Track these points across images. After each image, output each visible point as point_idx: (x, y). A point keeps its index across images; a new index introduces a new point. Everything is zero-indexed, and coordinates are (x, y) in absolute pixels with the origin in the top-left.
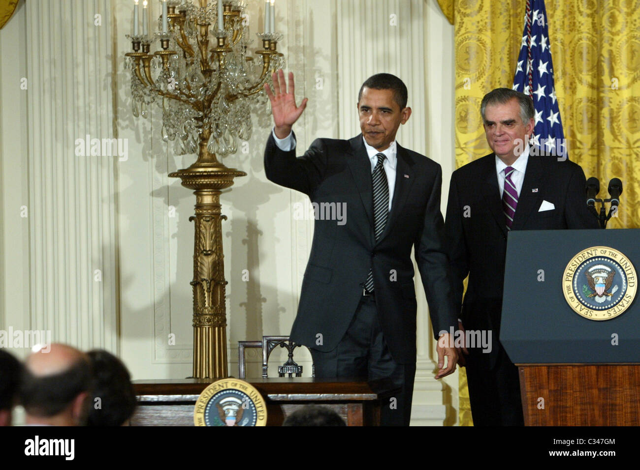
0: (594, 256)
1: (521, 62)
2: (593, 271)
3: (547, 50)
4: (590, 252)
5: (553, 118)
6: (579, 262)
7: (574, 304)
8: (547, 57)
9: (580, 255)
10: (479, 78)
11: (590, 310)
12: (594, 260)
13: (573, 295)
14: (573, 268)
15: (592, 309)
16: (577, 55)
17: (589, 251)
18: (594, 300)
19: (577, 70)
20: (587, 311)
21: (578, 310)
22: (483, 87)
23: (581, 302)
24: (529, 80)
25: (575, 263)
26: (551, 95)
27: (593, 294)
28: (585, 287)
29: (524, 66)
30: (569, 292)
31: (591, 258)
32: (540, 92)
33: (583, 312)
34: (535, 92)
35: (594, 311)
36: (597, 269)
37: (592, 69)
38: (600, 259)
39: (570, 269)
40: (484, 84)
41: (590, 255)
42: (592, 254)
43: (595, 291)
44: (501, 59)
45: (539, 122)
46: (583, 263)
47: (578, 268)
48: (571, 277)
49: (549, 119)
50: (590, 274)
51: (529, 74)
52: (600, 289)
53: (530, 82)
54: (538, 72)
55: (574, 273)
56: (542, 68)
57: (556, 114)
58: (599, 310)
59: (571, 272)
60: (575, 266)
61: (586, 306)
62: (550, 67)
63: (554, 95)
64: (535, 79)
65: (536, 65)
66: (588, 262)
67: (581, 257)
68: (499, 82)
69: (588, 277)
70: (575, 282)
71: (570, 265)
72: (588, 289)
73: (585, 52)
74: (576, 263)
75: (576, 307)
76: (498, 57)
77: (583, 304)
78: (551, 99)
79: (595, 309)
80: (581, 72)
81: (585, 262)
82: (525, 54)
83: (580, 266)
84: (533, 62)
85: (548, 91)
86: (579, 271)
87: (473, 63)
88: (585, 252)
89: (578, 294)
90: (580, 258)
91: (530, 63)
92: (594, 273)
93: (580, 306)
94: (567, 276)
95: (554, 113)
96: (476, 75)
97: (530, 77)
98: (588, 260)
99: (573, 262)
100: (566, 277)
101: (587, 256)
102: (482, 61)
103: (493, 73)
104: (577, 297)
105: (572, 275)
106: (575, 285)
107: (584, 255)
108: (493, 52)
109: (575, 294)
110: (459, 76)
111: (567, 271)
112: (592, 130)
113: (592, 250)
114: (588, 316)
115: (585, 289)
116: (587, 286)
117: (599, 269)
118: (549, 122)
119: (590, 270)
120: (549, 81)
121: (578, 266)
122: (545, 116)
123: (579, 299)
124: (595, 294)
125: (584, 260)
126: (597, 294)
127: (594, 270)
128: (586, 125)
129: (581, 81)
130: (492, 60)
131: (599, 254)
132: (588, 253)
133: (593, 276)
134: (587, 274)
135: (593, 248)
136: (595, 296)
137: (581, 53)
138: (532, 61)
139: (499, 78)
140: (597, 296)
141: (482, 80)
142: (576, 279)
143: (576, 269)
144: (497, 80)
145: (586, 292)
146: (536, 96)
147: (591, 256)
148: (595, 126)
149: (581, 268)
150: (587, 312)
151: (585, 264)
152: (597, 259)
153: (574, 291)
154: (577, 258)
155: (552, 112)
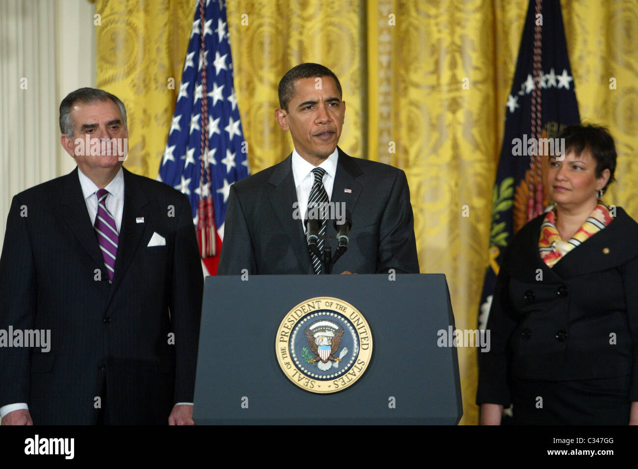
0: (317, 309)
1: (192, 54)
2: (315, 329)
3: (225, 40)
4: (312, 305)
5: (233, 129)
6: (297, 317)
7: (290, 372)
8: (225, 48)
9: (298, 307)
10: (128, 74)
11: (312, 380)
12: (316, 315)
13: (289, 360)
14: (289, 324)
15: (314, 378)
16: (256, 46)
17: (310, 303)
18: (316, 366)
19: (256, 66)
20: (307, 380)
21: (295, 380)
22: (134, 86)
23: (299, 369)
24: (202, 78)
25: (292, 319)
26: (231, 98)
27: (315, 359)
28: (304, 349)
29: (195, 60)
30: (285, 356)
31: (313, 313)
32: (217, 94)
33: (303, 382)
34: (210, 94)
35: (316, 381)
36: (320, 327)
37: (275, 65)
38: (324, 313)
39: (286, 326)
40: (136, 81)
41: (311, 308)
42: (314, 307)
43: (318, 355)
44: (158, 50)
45: (215, 134)
46: (302, 319)
47: (296, 325)
48: (287, 336)
49: (228, 129)
50: (312, 333)
51: (202, 70)
52: (324, 353)
53: (204, 81)
54: (214, 68)
55: (290, 331)
56: (220, 63)
57: (237, 123)
58: (322, 380)
59: (287, 330)
60: (292, 322)
61: (306, 374)
62: (229, 61)
63: (235, 98)
64: (210, 77)
65: (211, 59)
66: (309, 318)
67: (300, 310)
68: (155, 79)
69: (309, 337)
70: (293, 343)
71: (285, 321)
72: (309, 353)
73: (267, 41)
74: (294, 319)
75: (293, 376)
76: (154, 47)
77: (303, 372)
78: (230, 104)
79: (318, 379)
80: (261, 67)
81: (305, 317)
82: (196, 44)
83: (299, 322)
84: (208, 55)
85: (227, 93)
86: (297, 328)
87: (121, 55)
88: (305, 305)
89: (295, 359)
90: (299, 313)
91: (203, 56)
92: (316, 332)
93: (298, 374)
94: (282, 335)
95: (235, 121)
96: (124, 70)
97: (204, 74)
98: (309, 314)
99: (290, 317)
100: (280, 337)
101: (308, 310)
102: (132, 52)
103: (147, 67)
104: (294, 362)
105: (289, 334)
106: (292, 347)
107: (304, 308)
108: (147, 41)
109: (292, 359)
110: (102, 71)
111: (281, 329)
112: (275, 144)
113: (314, 301)
114: (308, 388)
115: (305, 352)
116: (308, 349)
117: (323, 327)
118: (227, 134)
119: (311, 328)
120: (226, 79)
121: (296, 322)
122: (223, 125)
123: (296, 366)
124: (318, 359)
125: (304, 315)
126: (321, 359)
127: (317, 328)
128: (268, 137)
129: (261, 80)
130: (146, 50)
131: (323, 307)
132: (309, 305)
133: (316, 336)
134: (307, 333)
135: (315, 299)
136: (318, 361)
137: (262, 44)
138: (206, 53)
139: (155, 75)
140: (320, 361)
141: (132, 76)
142: (293, 340)
143: (293, 326)
144: (153, 77)
145: (306, 356)
146: (210, 99)
147: (313, 310)
148: (279, 139)
149: (299, 325)
150: (308, 382)
151: (305, 320)
152: (320, 314)
153: (291, 355)
154: (295, 312)
155: (231, 120)
